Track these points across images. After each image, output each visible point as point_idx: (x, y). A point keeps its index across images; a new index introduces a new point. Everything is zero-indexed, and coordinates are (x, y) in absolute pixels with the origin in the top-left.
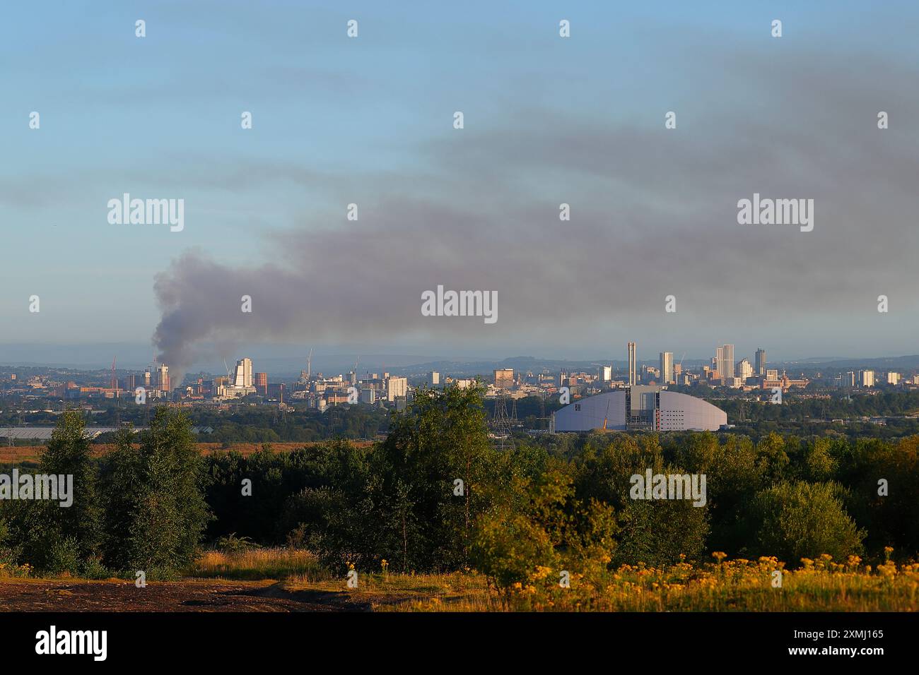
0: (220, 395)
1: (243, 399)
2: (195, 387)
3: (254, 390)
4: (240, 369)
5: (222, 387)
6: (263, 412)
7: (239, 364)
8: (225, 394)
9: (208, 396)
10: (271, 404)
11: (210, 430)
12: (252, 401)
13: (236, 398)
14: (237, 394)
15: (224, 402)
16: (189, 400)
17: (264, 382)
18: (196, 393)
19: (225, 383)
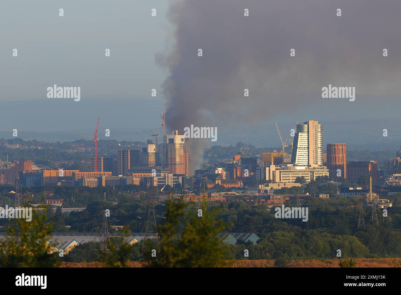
0: (270, 181)
1: (308, 188)
2: (230, 168)
3: (325, 173)
4: (303, 138)
5: (273, 167)
6: (340, 208)
7: (300, 129)
8: (277, 180)
9: (250, 182)
10: (353, 196)
11: (254, 238)
12: (321, 190)
13: (299, 185)
14: (299, 180)
15: (277, 192)
16: (219, 188)
17: (341, 158)
18: (231, 178)
19: (279, 162)
